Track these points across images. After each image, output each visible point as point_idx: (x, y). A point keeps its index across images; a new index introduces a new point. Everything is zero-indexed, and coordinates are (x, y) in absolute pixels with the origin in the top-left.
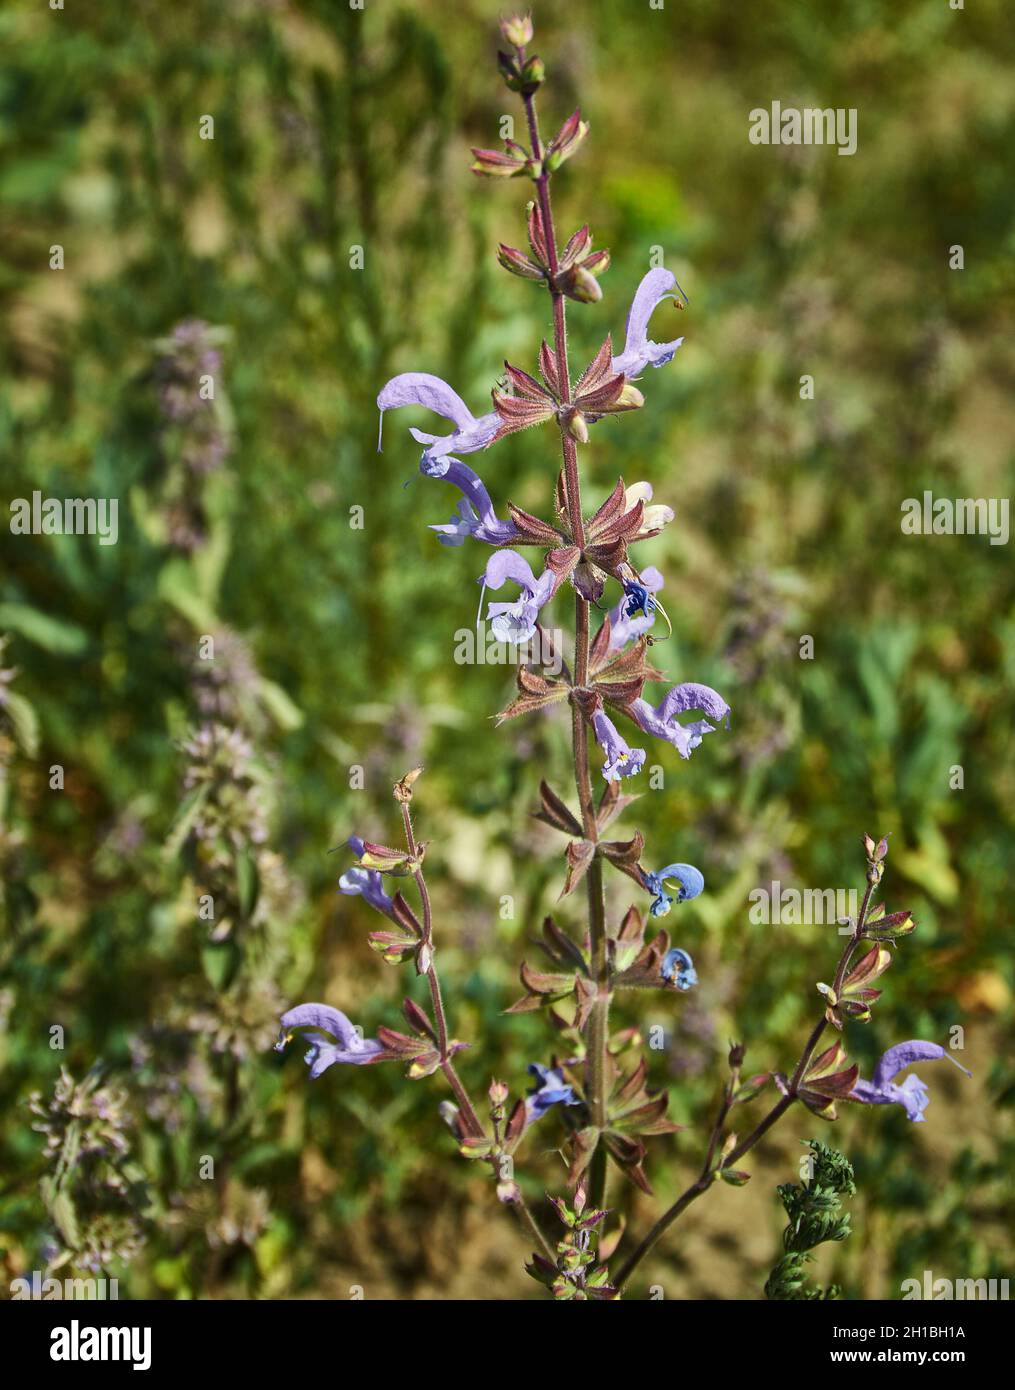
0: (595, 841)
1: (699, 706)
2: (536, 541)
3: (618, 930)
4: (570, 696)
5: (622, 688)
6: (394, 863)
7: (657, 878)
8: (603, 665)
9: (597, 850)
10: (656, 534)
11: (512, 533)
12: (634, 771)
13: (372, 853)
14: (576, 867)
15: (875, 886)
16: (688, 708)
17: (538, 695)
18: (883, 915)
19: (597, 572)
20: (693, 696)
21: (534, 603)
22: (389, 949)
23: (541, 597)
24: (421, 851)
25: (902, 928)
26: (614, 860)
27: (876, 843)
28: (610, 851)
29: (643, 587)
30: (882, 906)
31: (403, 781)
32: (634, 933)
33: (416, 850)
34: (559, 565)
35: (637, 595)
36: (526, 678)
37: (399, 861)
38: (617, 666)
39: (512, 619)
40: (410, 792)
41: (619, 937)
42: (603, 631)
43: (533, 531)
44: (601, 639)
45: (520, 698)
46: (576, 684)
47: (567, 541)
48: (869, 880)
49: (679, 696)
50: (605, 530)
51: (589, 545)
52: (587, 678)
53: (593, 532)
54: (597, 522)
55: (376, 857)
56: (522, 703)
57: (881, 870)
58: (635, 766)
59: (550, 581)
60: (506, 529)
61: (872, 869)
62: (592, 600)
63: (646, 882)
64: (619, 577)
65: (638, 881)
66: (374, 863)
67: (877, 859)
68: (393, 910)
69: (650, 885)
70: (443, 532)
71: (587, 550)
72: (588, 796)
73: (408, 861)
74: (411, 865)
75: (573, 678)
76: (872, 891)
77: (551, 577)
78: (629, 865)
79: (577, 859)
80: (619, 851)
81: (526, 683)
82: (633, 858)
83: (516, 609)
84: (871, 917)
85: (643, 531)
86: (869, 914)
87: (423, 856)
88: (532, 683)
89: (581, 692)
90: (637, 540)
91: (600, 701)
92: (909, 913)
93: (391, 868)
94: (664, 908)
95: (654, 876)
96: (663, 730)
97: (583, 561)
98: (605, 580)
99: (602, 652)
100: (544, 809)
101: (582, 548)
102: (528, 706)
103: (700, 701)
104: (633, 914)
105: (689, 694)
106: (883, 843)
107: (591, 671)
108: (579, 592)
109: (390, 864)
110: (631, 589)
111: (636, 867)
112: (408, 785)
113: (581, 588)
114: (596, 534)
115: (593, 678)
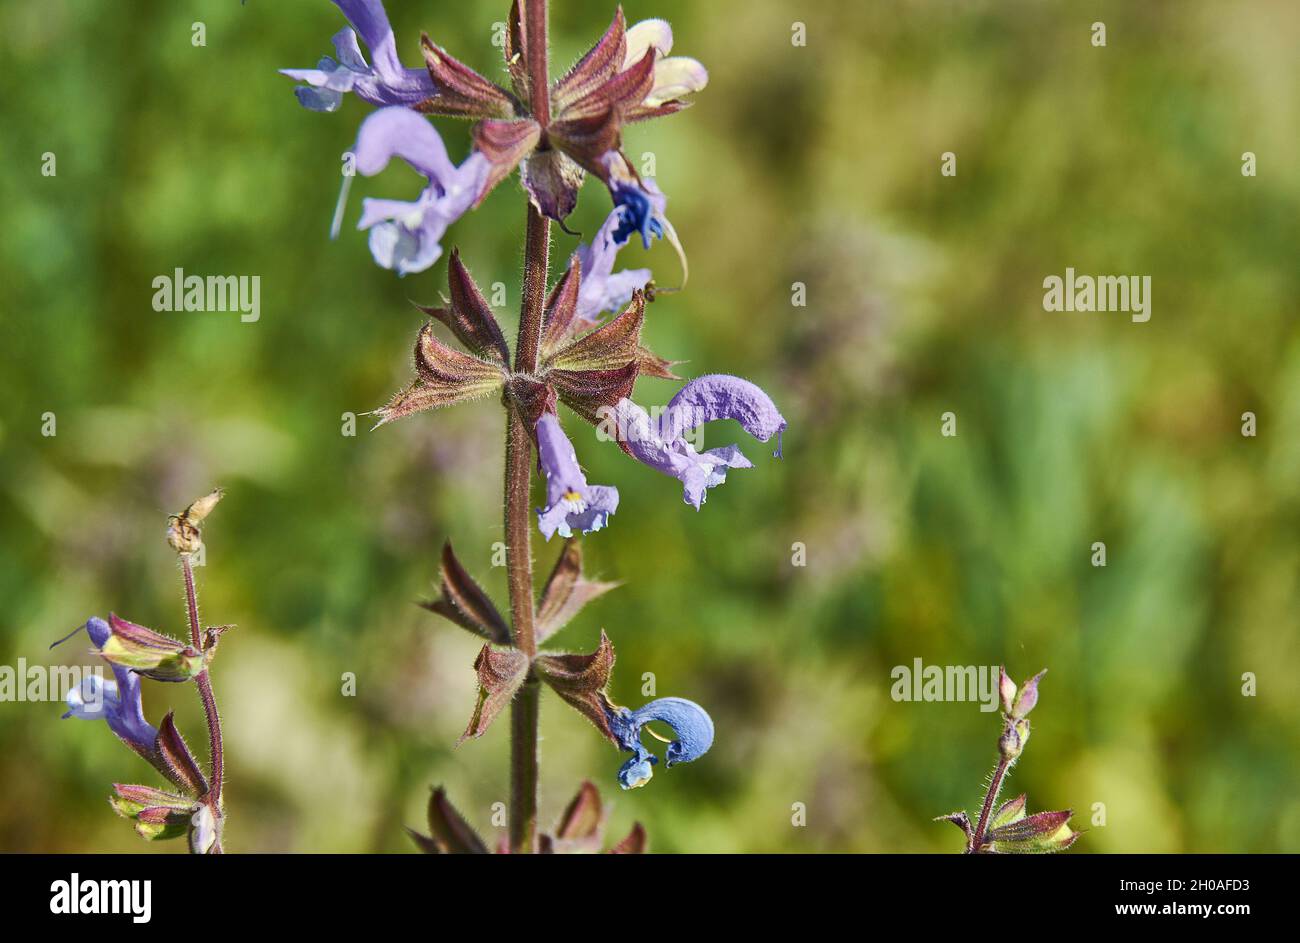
0: (531, 653)
1: (732, 415)
2: (467, 106)
3: (557, 820)
4: (506, 388)
5: (598, 381)
6: (160, 658)
7: (633, 721)
8: (564, 342)
9: (533, 669)
10: (674, 110)
11: (427, 91)
12: (597, 525)
13: (124, 636)
14: (492, 691)
15: (1011, 763)
16: (714, 418)
17: (449, 380)
18: (1021, 815)
19: (569, 169)
20: (723, 397)
21: (446, 207)
22: (144, 813)
23: (459, 198)
24: (210, 642)
25: (1053, 839)
26: (559, 685)
27: (1020, 686)
28: (555, 670)
29: (642, 193)
30: (1021, 801)
31: (186, 514)
32: (586, 827)
33: (203, 639)
34: (498, 147)
35: (632, 208)
36: (432, 349)
37: (172, 654)
38: (591, 345)
39: (404, 230)
40: (196, 533)
41: (561, 833)
42: (568, 282)
43: (461, 87)
44: (563, 297)
45: (417, 383)
46: (518, 369)
47: (519, 110)
48: (1002, 750)
49: (699, 397)
50: (586, 97)
51: (557, 119)
52: (538, 360)
53: (565, 99)
54: (574, 82)
55: (131, 644)
56: (421, 393)
57: (1024, 735)
58: (600, 517)
59: (479, 173)
60: (415, 84)
61: (1008, 732)
62: (556, 217)
63: (614, 726)
64: (604, 175)
65: (601, 726)
66: (126, 653)
67: (1019, 714)
68: (157, 747)
69: (620, 732)
70: (305, 82)
71: (554, 128)
72: (524, 572)
73: (184, 653)
74: (191, 661)
75: (512, 359)
76: (1006, 772)
77: (481, 167)
78: (586, 696)
79: (496, 677)
80: (571, 670)
81: (430, 359)
82: (594, 683)
83: (412, 215)
84: (1000, 817)
85: (653, 102)
86: (997, 813)
87: (213, 649)
88: (442, 360)
89: (524, 383)
90: (641, 117)
91: (554, 399)
92: (1066, 814)
93: (154, 665)
94: (642, 774)
95: (629, 717)
96: (666, 456)
97: (544, 146)
98: (580, 183)
99: (565, 320)
100: (446, 592)
101: (543, 123)
102: (431, 400)
103: (735, 407)
104: (587, 796)
105: (717, 394)
106: (1032, 687)
107: (544, 350)
108: (535, 202)
109: (152, 658)
110: (623, 195)
111: (597, 699)
112: (193, 522)
113: (540, 194)
114: (569, 100)
115: (547, 363)
